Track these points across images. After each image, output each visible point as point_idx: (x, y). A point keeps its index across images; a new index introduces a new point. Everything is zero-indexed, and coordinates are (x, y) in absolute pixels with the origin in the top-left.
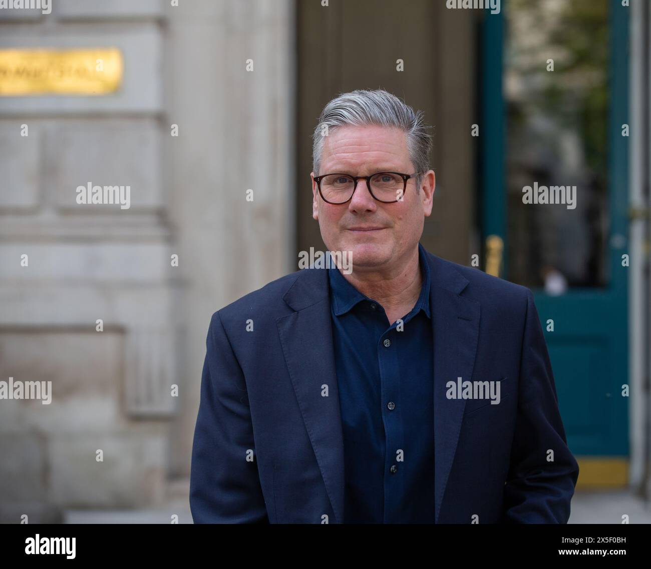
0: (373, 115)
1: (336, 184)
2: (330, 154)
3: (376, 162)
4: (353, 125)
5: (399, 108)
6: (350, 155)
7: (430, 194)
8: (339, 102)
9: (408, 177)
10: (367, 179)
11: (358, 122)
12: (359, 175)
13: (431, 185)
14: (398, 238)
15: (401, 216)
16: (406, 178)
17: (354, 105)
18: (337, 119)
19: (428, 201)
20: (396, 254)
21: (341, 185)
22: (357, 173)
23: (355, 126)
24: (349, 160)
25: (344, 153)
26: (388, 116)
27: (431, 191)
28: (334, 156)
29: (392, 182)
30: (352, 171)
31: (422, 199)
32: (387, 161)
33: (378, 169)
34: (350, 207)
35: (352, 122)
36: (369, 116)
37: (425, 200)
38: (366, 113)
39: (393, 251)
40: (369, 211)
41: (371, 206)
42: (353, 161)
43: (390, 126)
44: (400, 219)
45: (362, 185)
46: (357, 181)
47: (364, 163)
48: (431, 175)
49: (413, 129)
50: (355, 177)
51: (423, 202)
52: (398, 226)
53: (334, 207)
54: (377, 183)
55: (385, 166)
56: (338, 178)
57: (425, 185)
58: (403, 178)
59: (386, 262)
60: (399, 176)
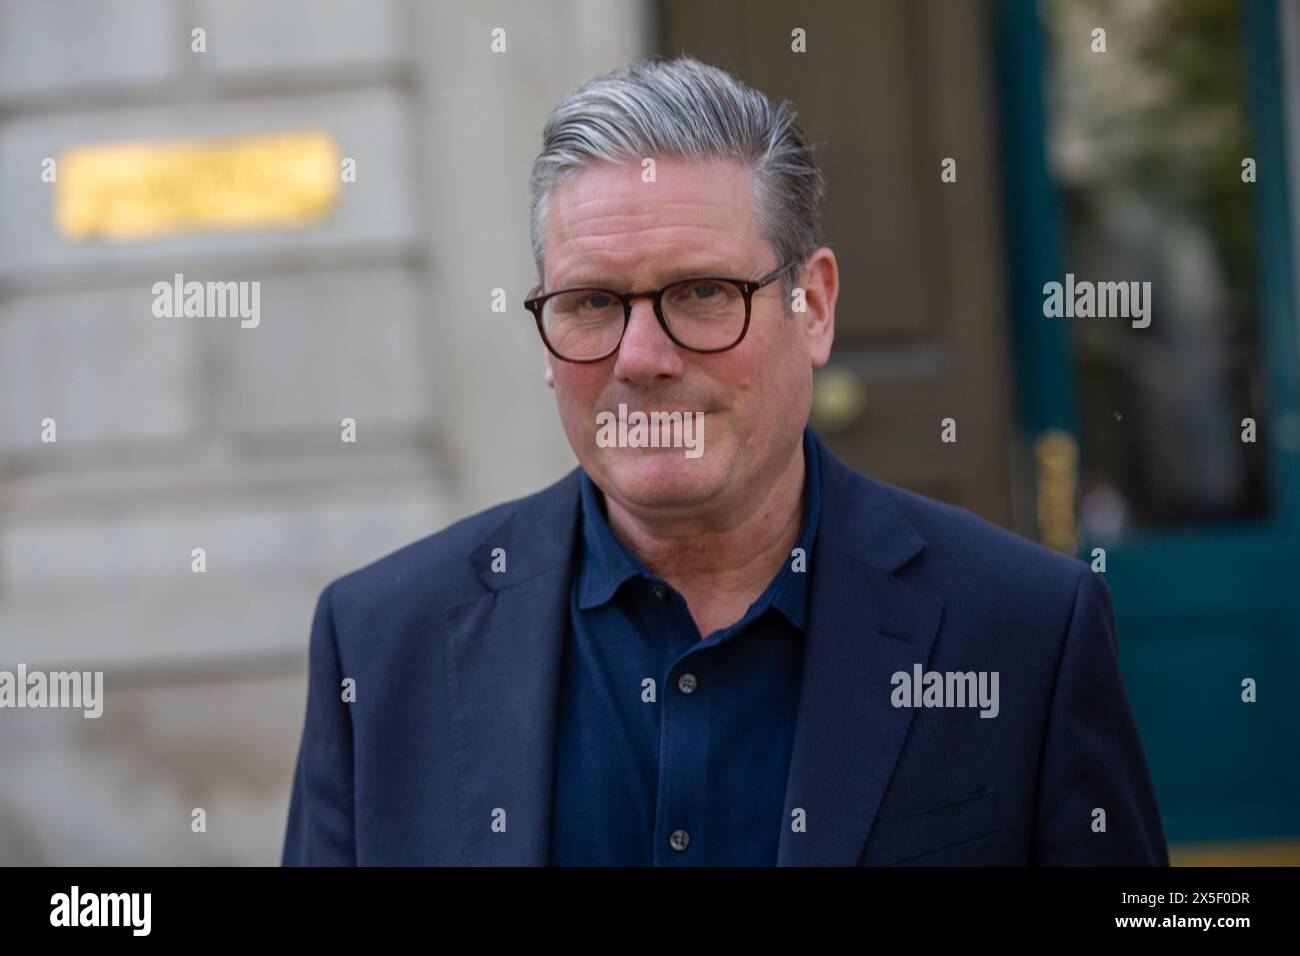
0: (659, 135)
1: (582, 311)
2: (563, 238)
3: (674, 253)
4: (611, 164)
5: (730, 103)
6: (607, 240)
7: (825, 307)
8: (577, 105)
9: (754, 287)
10: (655, 297)
11: (623, 155)
12: (635, 289)
13: (829, 283)
14: (744, 435)
15: (746, 381)
16: (748, 290)
17: (613, 113)
18: (575, 150)
19: (819, 326)
20: (741, 472)
21: (596, 312)
22: (630, 285)
23: (617, 166)
24: (607, 253)
25: (594, 234)
26: (697, 133)
27: (829, 298)
28: (571, 242)
29: (718, 299)
30: (616, 278)
31: (801, 325)
32: (700, 249)
33: (678, 270)
34: (617, 370)
35: (608, 158)
36: (650, 137)
37: (811, 325)
38: (641, 130)
39: (732, 466)
40: (664, 376)
41: (669, 362)
42: (618, 255)
43: (705, 158)
44: (745, 388)
45: (642, 312)
46: (631, 303)
47: (643, 259)
48: (825, 261)
49: (767, 156)
50: (623, 293)
51: (807, 335)
52: (740, 406)
53: (581, 369)
54: (683, 305)
55: (698, 260)
56: (586, 298)
57: (812, 287)
58: (742, 290)
59: (714, 494)
60: (732, 287)
